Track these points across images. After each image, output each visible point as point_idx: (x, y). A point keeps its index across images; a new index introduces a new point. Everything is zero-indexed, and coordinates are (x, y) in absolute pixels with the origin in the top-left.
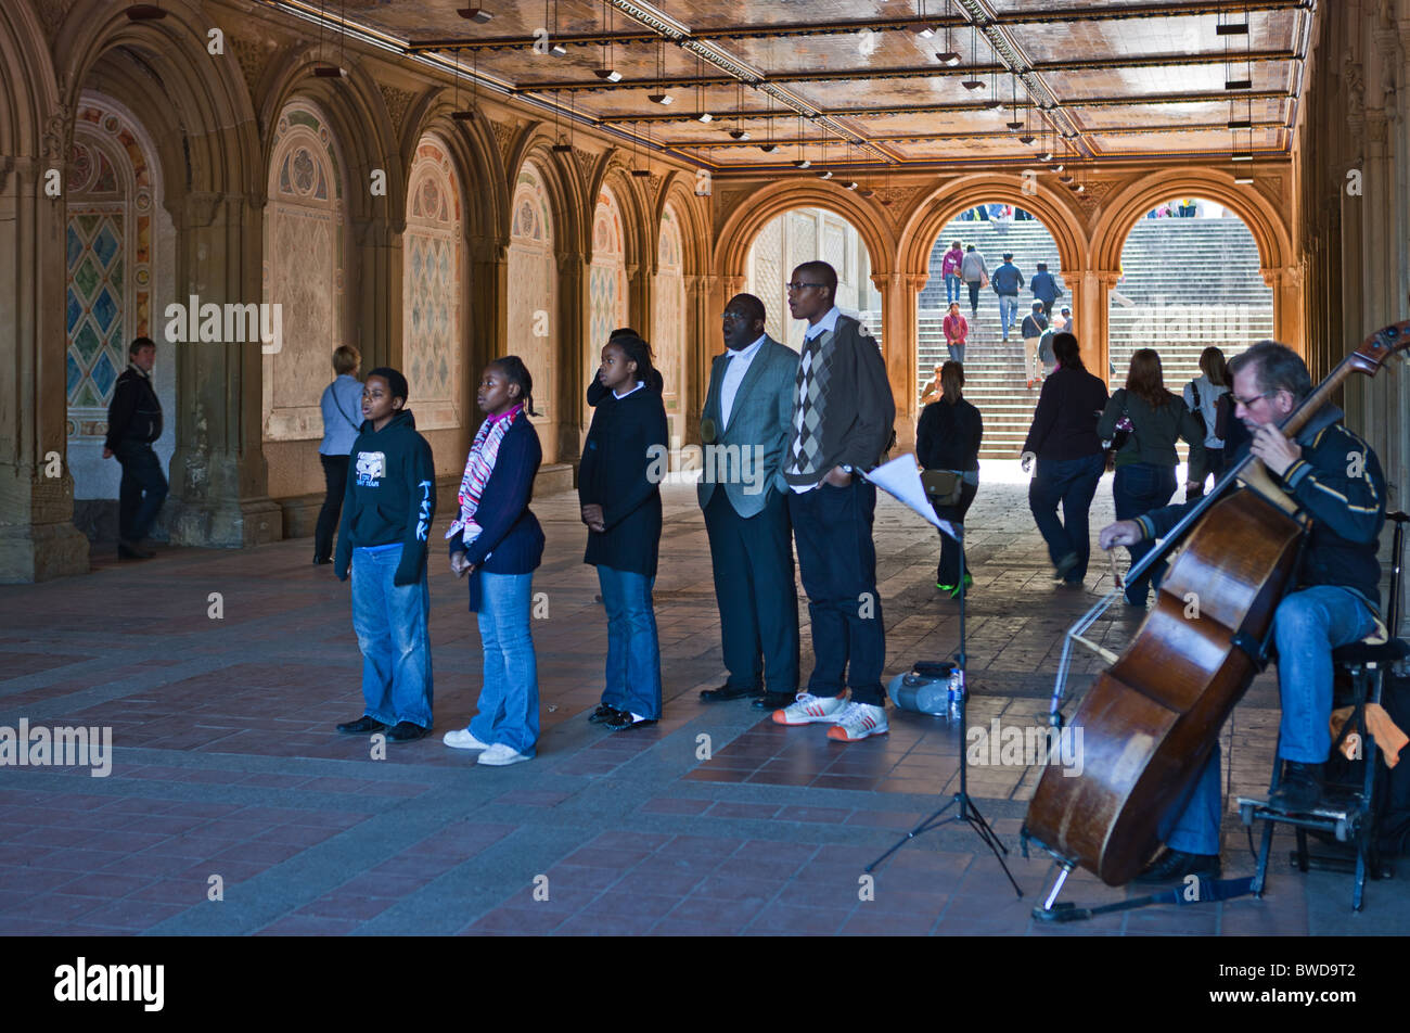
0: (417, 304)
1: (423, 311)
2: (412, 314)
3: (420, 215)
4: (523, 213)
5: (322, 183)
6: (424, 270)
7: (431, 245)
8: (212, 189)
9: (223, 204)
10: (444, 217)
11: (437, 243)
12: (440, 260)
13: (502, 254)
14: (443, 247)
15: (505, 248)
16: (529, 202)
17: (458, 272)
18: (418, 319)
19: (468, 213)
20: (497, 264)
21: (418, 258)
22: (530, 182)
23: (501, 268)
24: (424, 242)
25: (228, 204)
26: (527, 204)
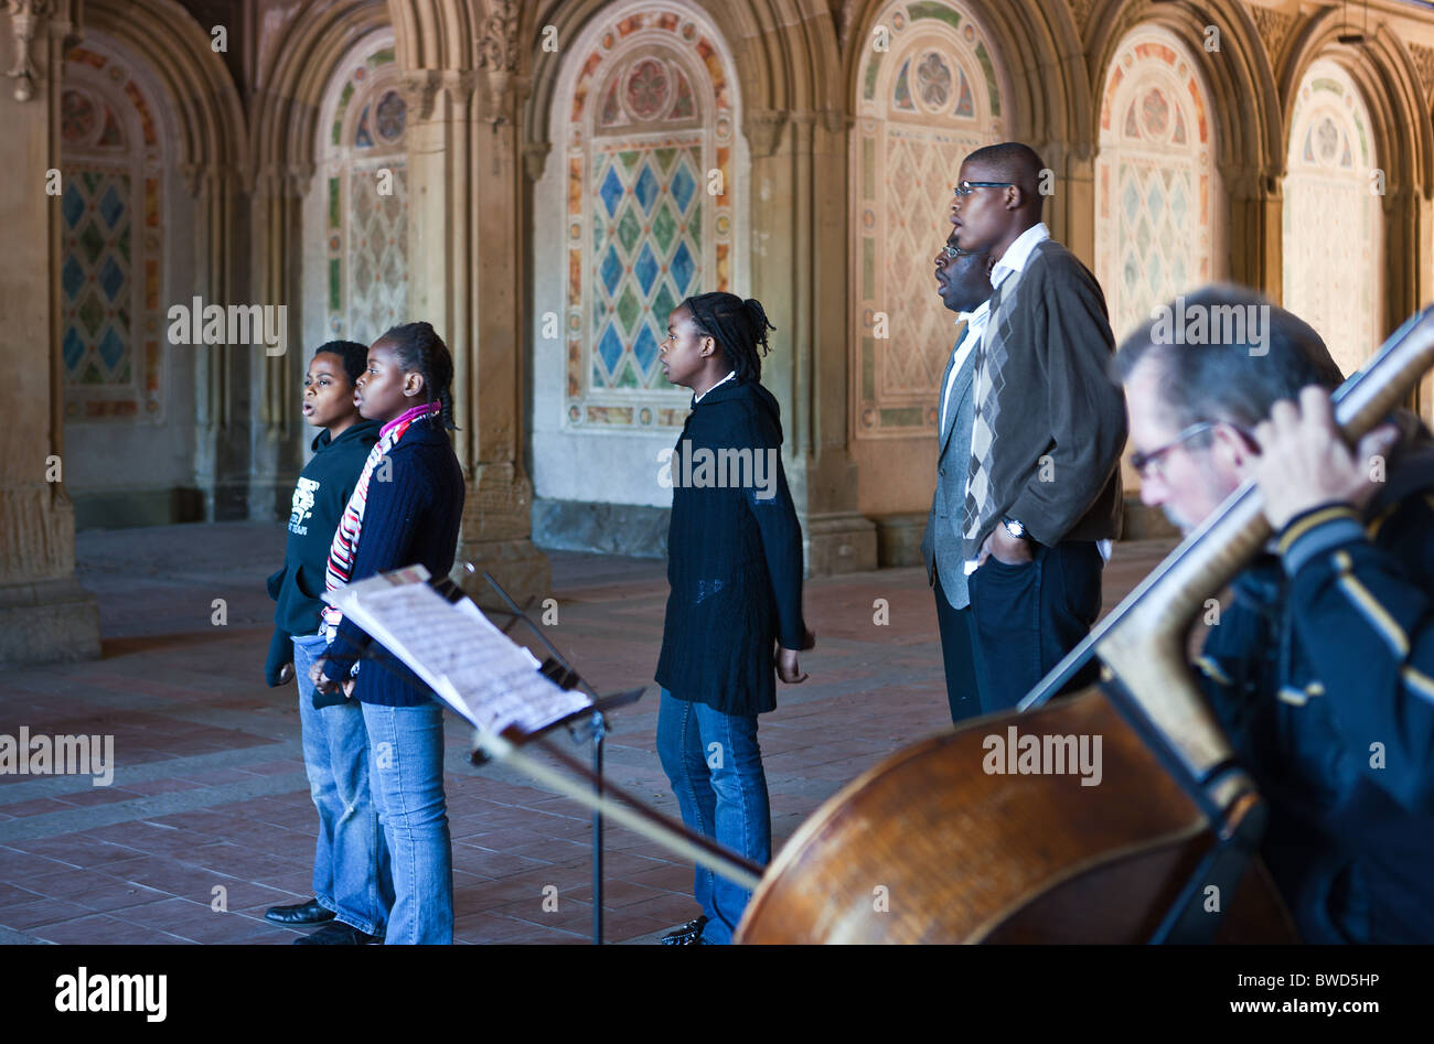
0: (1132, 256)
1: (1143, 266)
2: (1123, 270)
3: (1136, 135)
4: (1321, 133)
5: (966, 92)
6: (1143, 210)
7: (1156, 178)
8: (772, 106)
9: (788, 129)
10: (1180, 138)
11: (1167, 175)
12: (1171, 196)
13: (1271, 185)
14: (1177, 179)
15: (1278, 180)
16: (1332, 118)
17: (1204, 212)
18: (1134, 275)
19: (1220, 133)
20: (1263, 202)
21: (1133, 197)
22: (1334, 90)
23: (1271, 208)
24: (1144, 174)
25: (794, 127)
26: (1329, 121)
